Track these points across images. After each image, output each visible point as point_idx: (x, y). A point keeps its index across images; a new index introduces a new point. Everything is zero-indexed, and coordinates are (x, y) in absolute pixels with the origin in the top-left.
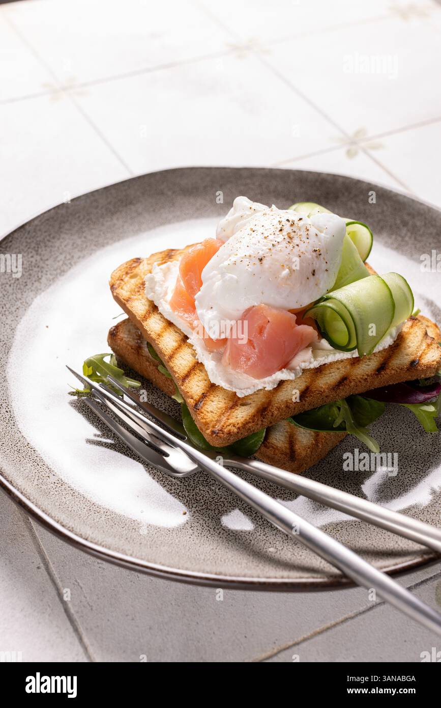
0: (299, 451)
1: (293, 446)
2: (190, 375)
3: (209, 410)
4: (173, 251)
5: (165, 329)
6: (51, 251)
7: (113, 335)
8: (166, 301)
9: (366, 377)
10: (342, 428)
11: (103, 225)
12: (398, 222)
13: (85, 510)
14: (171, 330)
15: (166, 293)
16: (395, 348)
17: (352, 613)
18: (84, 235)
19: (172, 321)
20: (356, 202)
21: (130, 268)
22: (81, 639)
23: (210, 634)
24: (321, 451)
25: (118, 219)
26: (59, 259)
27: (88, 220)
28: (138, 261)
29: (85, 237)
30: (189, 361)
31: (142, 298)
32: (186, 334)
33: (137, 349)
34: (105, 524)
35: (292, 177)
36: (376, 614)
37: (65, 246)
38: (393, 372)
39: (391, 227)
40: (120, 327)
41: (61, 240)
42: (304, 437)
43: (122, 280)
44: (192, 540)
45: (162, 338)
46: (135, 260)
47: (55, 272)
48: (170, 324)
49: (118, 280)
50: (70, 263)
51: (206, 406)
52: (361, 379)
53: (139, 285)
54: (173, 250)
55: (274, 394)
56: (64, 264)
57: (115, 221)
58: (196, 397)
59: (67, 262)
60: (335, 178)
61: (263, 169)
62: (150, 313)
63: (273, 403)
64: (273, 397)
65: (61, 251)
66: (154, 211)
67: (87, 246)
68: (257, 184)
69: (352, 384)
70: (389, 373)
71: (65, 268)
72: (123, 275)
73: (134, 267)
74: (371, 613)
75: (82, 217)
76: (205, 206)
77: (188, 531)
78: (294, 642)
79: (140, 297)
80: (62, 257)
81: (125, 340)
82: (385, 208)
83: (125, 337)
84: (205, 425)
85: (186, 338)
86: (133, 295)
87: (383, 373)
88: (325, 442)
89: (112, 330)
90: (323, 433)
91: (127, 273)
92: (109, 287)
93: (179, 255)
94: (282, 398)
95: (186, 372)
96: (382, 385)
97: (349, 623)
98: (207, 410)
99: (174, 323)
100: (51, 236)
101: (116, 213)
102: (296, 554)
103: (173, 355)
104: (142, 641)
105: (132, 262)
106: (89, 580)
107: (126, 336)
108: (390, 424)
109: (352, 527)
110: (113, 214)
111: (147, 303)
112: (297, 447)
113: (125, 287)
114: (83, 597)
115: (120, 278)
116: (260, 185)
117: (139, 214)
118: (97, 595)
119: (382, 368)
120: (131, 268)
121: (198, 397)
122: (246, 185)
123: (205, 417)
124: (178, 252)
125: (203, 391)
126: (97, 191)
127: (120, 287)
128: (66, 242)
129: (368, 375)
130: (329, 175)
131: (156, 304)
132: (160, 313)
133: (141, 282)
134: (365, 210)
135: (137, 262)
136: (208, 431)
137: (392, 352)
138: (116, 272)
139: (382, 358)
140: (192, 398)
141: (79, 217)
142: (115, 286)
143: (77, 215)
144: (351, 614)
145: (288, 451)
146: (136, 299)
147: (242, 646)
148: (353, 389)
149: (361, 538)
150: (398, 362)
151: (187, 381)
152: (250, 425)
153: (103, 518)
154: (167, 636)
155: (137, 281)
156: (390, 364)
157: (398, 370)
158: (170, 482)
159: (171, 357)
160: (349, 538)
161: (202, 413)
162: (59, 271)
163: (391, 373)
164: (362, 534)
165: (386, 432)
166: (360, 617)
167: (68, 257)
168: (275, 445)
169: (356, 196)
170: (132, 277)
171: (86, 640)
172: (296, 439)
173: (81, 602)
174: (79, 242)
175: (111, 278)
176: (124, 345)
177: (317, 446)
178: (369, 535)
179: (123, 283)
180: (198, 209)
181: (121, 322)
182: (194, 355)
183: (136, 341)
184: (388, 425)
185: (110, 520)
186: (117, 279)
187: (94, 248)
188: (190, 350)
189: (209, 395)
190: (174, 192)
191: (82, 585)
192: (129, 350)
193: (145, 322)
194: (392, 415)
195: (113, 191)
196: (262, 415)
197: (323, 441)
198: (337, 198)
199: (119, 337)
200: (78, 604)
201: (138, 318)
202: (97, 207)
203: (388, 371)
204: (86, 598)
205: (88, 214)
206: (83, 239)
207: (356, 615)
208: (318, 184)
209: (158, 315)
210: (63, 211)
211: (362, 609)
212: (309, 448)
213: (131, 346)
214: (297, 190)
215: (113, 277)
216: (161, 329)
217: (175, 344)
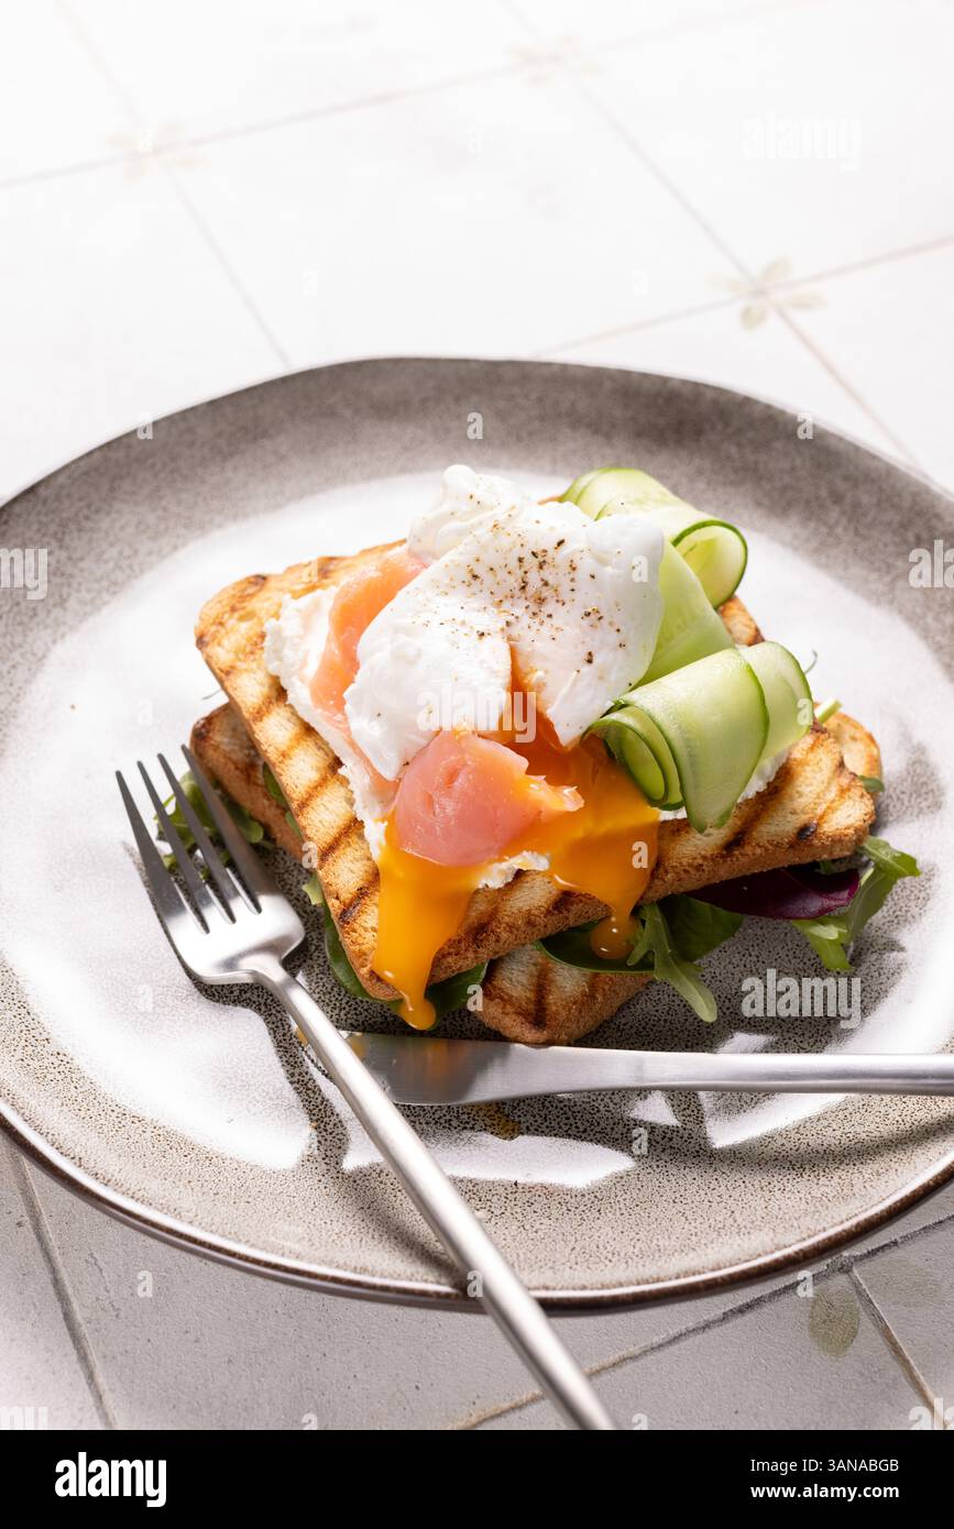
0: (554, 1008)
1: (543, 997)
2: (338, 845)
3: (368, 925)
4: (335, 562)
5: (298, 739)
6: (90, 541)
7: (201, 735)
8: (302, 681)
9: (700, 861)
10: (646, 964)
11: (203, 482)
12: (824, 493)
13: (115, 1114)
14: (310, 743)
15: (304, 663)
16: (769, 797)
17: (637, 1347)
18: (164, 503)
19: (313, 724)
20: (739, 445)
21: (241, 597)
22: (91, 1377)
23: (345, 1378)
24: (600, 1009)
25: (235, 469)
26: (106, 557)
27: (172, 472)
28: (260, 580)
29: (165, 509)
30: (338, 815)
31: (259, 667)
32: (338, 755)
33: (247, 770)
34: (151, 1146)
35: (608, 385)
36: (684, 1352)
37: (122, 528)
38: (758, 851)
39: (808, 502)
40: (215, 720)
41: (114, 515)
42: (569, 980)
43: (221, 624)
44: (322, 1187)
45: (291, 762)
46: (252, 580)
47: (96, 586)
48: (308, 730)
49: (214, 623)
50: (131, 567)
51: (364, 917)
52: (690, 865)
53: (255, 639)
54: (331, 559)
55: (506, 895)
56: (118, 567)
57: (229, 474)
58: (346, 896)
59: (125, 563)
60: (698, 389)
61: (548, 365)
62: (270, 702)
63: (499, 916)
64: (503, 900)
65: (112, 538)
66: (313, 451)
67: (167, 529)
68: (533, 396)
69: (669, 876)
70: (750, 853)
71: (120, 576)
72: (223, 614)
73: (249, 595)
74: (674, 1348)
75: (159, 466)
76: (422, 442)
77: (317, 1165)
78: (512, 1405)
79: (254, 665)
80: (113, 552)
81: (224, 750)
82: (798, 462)
83: (222, 743)
84: (360, 957)
85: (337, 763)
86: (240, 660)
87: (736, 852)
88: (610, 990)
89: (199, 726)
90: (606, 974)
91: (233, 609)
92: (194, 640)
93: (343, 572)
94: (521, 905)
95: (329, 839)
96: (737, 874)
97: (628, 1368)
98: (366, 925)
99: (317, 728)
100: (93, 508)
101: (231, 455)
102: (527, 1227)
103: (307, 799)
104: (211, 1386)
105: (246, 584)
106: (117, 1255)
107: (226, 740)
108: (756, 948)
109: (650, 1170)
110: (226, 457)
111: (267, 681)
112: (551, 999)
113: (225, 642)
114: (102, 1290)
115: (218, 621)
116: (540, 400)
117: (282, 458)
118: (130, 1287)
119: (736, 842)
120: (244, 598)
121: (350, 896)
122: (512, 397)
123: (360, 940)
124: (345, 563)
125: (361, 884)
126: (193, 409)
127: (216, 641)
128: (123, 520)
129: (704, 858)
130: (684, 382)
131: (284, 683)
132: (291, 706)
133: (259, 631)
134: (756, 463)
135: (256, 584)
136: (364, 971)
137: (761, 806)
138: (211, 605)
139: (740, 818)
140: (337, 898)
141: (153, 465)
142: (206, 639)
143: (150, 461)
144: (634, 1350)
145: (532, 1007)
146: (246, 670)
147: (408, 1408)
148: (672, 884)
149: (664, 1198)
150: (773, 829)
151: (330, 859)
152: (450, 959)
153: (148, 1135)
154: (262, 1379)
155: (251, 629)
156: (754, 833)
157: (770, 847)
158: (291, 1059)
159: (303, 805)
160: (640, 1196)
161: (355, 931)
162: (105, 583)
163: (754, 854)
164: (667, 1188)
165: (745, 966)
166: (651, 1357)
167: (127, 552)
168: (507, 994)
169: (739, 431)
170: (242, 619)
171: (101, 1379)
172: (552, 981)
173: (97, 1299)
174: (151, 518)
175: (201, 618)
176: (222, 760)
177: (595, 998)
178: (682, 1192)
179: (223, 631)
180: (406, 449)
181: (219, 709)
182: (351, 802)
183: (247, 752)
184: (751, 949)
185: (161, 1138)
186: (211, 621)
187: (182, 531)
188: (342, 791)
189: (372, 893)
190: (357, 412)
191: (102, 1264)
192: (229, 770)
193: (259, 724)
194: (762, 928)
195: (228, 410)
196: (475, 939)
197: (607, 987)
198: (699, 433)
199: (212, 742)
200: (93, 1302)
201: (244, 713)
202: (191, 445)
203: (748, 849)
204: (108, 1292)
205: (173, 459)
206: (160, 513)
207: (645, 1353)
208: (660, 401)
209: (287, 709)
210: (120, 455)
211: (657, 1340)
212: (575, 1003)
213: (235, 763)
214: (618, 413)
215: (203, 616)
216: (291, 740)
217: (314, 776)
